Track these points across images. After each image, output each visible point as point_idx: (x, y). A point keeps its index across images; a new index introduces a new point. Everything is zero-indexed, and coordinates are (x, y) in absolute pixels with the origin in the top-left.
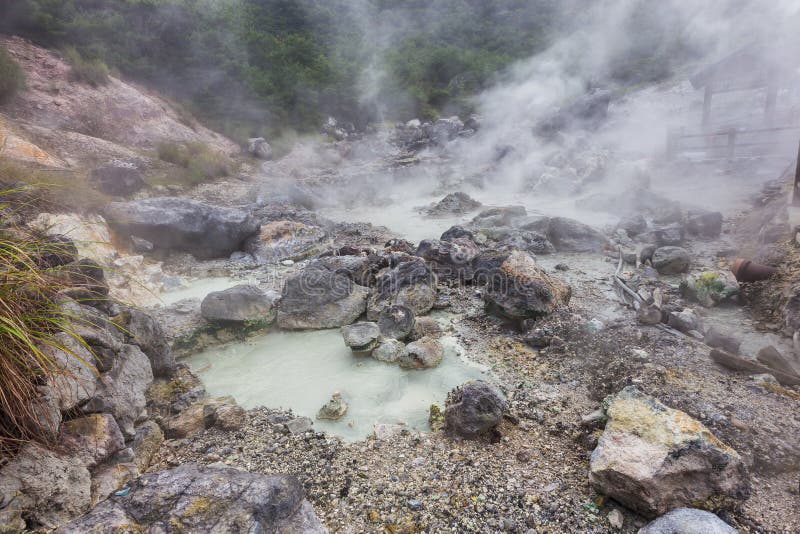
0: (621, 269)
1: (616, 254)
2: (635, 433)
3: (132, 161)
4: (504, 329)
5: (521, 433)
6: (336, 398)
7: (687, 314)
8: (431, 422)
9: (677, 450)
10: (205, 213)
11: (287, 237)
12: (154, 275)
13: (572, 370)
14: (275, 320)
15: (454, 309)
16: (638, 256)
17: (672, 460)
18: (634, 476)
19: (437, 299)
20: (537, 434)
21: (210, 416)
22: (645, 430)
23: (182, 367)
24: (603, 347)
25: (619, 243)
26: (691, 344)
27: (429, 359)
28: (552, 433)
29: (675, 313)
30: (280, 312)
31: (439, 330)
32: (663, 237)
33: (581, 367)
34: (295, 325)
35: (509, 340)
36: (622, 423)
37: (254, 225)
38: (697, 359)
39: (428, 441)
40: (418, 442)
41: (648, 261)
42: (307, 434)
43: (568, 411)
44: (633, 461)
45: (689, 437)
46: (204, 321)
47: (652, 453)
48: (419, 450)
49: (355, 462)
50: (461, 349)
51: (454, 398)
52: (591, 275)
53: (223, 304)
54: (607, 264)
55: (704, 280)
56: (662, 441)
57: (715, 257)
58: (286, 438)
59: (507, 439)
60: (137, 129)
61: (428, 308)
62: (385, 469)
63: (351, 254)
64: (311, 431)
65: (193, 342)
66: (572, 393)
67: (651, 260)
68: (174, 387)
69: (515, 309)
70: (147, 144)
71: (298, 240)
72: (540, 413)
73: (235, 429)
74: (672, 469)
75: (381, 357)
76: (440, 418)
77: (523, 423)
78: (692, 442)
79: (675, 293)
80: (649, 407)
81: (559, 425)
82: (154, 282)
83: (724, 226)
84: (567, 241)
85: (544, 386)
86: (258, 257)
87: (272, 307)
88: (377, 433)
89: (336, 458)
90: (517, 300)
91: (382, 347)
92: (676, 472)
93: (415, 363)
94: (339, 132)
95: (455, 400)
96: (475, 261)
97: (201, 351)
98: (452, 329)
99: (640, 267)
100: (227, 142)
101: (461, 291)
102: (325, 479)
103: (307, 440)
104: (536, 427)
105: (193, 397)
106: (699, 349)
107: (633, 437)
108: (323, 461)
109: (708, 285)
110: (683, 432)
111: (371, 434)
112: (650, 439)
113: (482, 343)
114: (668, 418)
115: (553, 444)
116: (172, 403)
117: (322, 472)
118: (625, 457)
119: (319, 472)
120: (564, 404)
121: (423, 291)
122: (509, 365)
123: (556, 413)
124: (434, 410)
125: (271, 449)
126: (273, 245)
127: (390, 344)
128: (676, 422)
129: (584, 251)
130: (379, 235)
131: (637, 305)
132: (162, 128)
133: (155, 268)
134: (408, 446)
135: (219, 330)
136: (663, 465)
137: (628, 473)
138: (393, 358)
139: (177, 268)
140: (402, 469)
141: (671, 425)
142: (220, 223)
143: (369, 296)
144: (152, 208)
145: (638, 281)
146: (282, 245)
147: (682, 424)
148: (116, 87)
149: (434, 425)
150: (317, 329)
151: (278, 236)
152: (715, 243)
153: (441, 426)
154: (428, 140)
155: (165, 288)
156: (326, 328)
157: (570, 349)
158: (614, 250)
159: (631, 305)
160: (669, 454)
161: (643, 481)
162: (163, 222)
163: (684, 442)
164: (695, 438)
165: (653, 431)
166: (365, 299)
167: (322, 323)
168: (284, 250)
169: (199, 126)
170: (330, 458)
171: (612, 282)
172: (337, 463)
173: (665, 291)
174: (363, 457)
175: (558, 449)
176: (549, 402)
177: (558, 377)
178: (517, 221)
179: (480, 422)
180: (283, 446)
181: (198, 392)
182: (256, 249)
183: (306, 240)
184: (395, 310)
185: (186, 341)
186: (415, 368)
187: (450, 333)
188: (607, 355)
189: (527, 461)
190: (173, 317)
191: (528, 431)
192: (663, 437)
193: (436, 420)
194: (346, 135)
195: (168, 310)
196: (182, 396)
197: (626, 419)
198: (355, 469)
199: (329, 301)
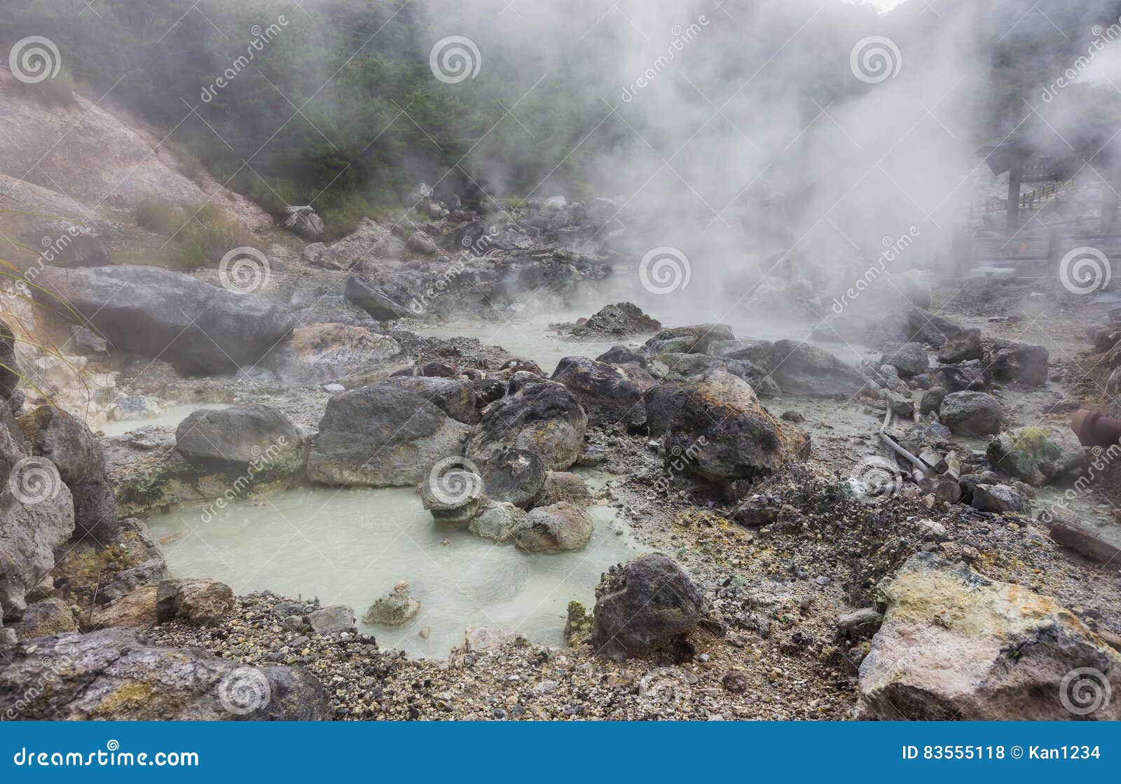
0: (890, 424)
1: (881, 403)
2: (938, 622)
3: (91, 224)
4: (698, 498)
5: (729, 649)
6: (400, 591)
7: (1003, 490)
8: (568, 633)
9: (1015, 645)
10: (202, 296)
11: (336, 348)
12: (102, 390)
13: (816, 559)
14: (304, 467)
15: (612, 467)
16: (917, 406)
17: (1008, 663)
18: (940, 692)
19: (585, 450)
20: (758, 651)
21: (170, 600)
22: (956, 617)
23: (128, 527)
24: (869, 521)
25: (884, 386)
26: (1017, 521)
27: (567, 536)
28: (784, 650)
29: (983, 486)
30: (313, 453)
31: (585, 495)
32: (957, 377)
33: (830, 556)
34: (337, 477)
35: (704, 514)
36: (914, 606)
37: (284, 324)
38: (1028, 541)
39: (563, 658)
40: (544, 658)
41: (933, 413)
42: (344, 635)
43: (812, 621)
44: (937, 666)
45: (1035, 623)
46: (179, 456)
47: (969, 653)
48: (545, 670)
49: (428, 684)
50: (623, 524)
51: (613, 583)
52: (840, 431)
53: (215, 430)
54: (867, 417)
55: (1027, 440)
56: (986, 632)
57: (1040, 414)
58: (306, 638)
59: (705, 657)
60: (105, 176)
61: (570, 462)
62: (483, 698)
63: (443, 376)
64: (352, 630)
65: (154, 493)
66: (817, 594)
67: (938, 413)
68: (109, 561)
69: (717, 462)
70: (118, 201)
71: (355, 354)
72: (763, 620)
73: (213, 623)
74: (1008, 681)
75: (484, 531)
76: (586, 626)
77: (732, 634)
78: (1042, 631)
79: (978, 462)
80: (961, 581)
81: (797, 638)
82: (99, 402)
83: (1052, 372)
84: (800, 380)
85: (767, 584)
86: (285, 378)
87: (301, 444)
88: (471, 641)
89: (395, 677)
90: (720, 447)
91: (487, 514)
92: (1016, 685)
93: (543, 542)
94: (436, 207)
95: (615, 586)
96: (650, 396)
97: (165, 510)
98: (608, 495)
99: (921, 420)
100: (252, 208)
101: (625, 441)
102: (372, 708)
103: (343, 645)
104: (756, 641)
105: (141, 577)
106: (1030, 528)
107: (935, 629)
108: (370, 680)
109: (1033, 448)
110: (1025, 616)
111: (460, 644)
112: (965, 632)
113: (659, 517)
114: (995, 596)
115: (787, 666)
116: (101, 586)
117: (367, 696)
118: (923, 661)
119: (361, 696)
120: (804, 610)
121: (562, 432)
122: (706, 551)
123: (790, 624)
124: (575, 611)
125: (276, 655)
126: (312, 359)
127: (502, 510)
128: (1010, 601)
129: (829, 397)
130: (490, 358)
131: (919, 475)
132: (149, 179)
133: (104, 380)
134: (525, 663)
135: (203, 475)
136: (992, 672)
137: (928, 687)
138: (506, 533)
139: (141, 383)
140: (515, 698)
141: (1000, 607)
142: (226, 314)
143: (469, 436)
144: (114, 281)
145: (919, 439)
146: (327, 360)
147: (1021, 604)
148: (82, 110)
149: (574, 637)
150: (375, 487)
151: (321, 344)
152: (1040, 394)
153: (587, 637)
154: (577, 228)
155: (117, 413)
156: (392, 486)
157: (812, 526)
158: (877, 397)
159: (910, 475)
160: (1002, 651)
161: (957, 700)
162: (129, 305)
163: (1029, 631)
164: (1047, 622)
165: (969, 617)
166: (461, 442)
167: (385, 476)
168: (330, 368)
169: (209, 181)
170: (382, 675)
171: (876, 442)
172: (394, 685)
173: (964, 458)
174: (444, 678)
175: (797, 676)
176: (778, 606)
177: (793, 569)
178: (717, 347)
179: (659, 623)
180: (298, 652)
181: (151, 569)
182: (283, 363)
183: (368, 355)
184: (515, 455)
185: (142, 490)
186: (544, 551)
187: (605, 501)
188: (875, 534)
189: (741, 690)
190: (123, 450)
191: (741, 647)
192: (990, 627)
193: (578, 629)
194: (447, 212)
195: (117, 442)
196: (122, 574)
197: (922, 601)
198: (427, 696)
199: (400, 440)
